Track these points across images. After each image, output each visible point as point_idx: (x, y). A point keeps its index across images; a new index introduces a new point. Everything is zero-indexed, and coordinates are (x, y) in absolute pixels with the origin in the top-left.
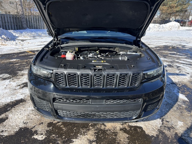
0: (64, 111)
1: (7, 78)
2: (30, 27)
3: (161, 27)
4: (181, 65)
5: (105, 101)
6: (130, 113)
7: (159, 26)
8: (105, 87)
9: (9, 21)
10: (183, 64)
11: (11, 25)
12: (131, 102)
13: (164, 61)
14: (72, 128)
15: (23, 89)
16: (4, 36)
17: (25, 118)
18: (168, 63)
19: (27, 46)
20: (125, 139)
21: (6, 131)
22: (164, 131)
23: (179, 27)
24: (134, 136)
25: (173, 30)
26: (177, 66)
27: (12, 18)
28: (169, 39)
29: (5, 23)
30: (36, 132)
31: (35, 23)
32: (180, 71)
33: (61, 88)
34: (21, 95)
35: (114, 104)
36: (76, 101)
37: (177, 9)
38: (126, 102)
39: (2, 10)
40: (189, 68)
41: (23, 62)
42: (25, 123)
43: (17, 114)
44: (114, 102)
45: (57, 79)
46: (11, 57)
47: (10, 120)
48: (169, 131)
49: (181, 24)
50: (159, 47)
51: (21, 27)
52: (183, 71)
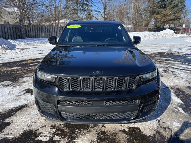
0: (67, 113)
1: (9, 85)
2: (29, 36)
3: (156, 35)
4: (176, 71)
5: (106, 103)
6: (128, 113)
7: (154, 34)
8: (105, 90)
9: (9, 31)
10: (178, 70)
11: (11, 35)
12: (129, 103)
13: (159, 67)
14: (73, 130)
15: (25, 95)
16: (5, 46)
17: (29, 122)
18: (163, 69)
19: (27, 55)
20: (124, 139)
21: (11, 133)
22: (161, 131)
23: (173, 34)
24: (132, 136)
25: (167, 37)
26: (172, 71)
27: (11, 28)
28: (163, 46)
29: (5, 33)
30: (40, 134)
31: (34, 33)
32: (175, 76)
33: (64, 91)
34: (24, 101)
35: (114, 106)
36: (79, 103)
37: (171, 17)
38: (124, 103)
39: (1, 20)
40: (183, 73)
41: (23, 70)
42: (30, 126)
43: (21, 118)
44: (113, 103)
45: (61, 83)
46: (12, 65)
47: (15, 123)
48: (166, 131)
49: (175, 32)
50: (154, 54)
51: (20, 37)
52: (178, 76)
